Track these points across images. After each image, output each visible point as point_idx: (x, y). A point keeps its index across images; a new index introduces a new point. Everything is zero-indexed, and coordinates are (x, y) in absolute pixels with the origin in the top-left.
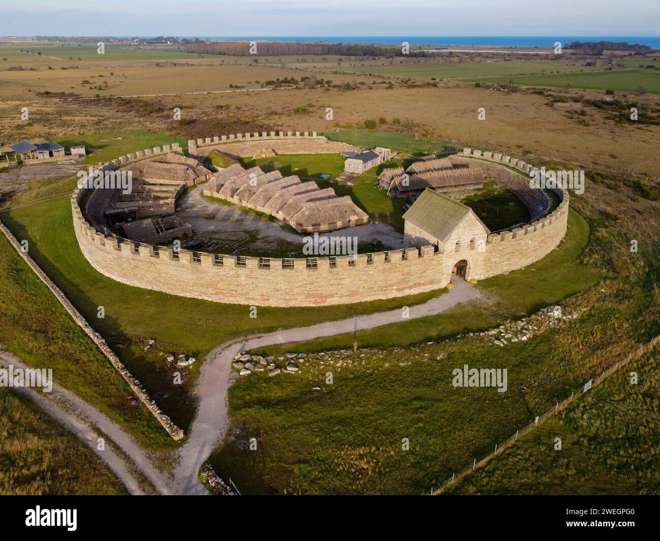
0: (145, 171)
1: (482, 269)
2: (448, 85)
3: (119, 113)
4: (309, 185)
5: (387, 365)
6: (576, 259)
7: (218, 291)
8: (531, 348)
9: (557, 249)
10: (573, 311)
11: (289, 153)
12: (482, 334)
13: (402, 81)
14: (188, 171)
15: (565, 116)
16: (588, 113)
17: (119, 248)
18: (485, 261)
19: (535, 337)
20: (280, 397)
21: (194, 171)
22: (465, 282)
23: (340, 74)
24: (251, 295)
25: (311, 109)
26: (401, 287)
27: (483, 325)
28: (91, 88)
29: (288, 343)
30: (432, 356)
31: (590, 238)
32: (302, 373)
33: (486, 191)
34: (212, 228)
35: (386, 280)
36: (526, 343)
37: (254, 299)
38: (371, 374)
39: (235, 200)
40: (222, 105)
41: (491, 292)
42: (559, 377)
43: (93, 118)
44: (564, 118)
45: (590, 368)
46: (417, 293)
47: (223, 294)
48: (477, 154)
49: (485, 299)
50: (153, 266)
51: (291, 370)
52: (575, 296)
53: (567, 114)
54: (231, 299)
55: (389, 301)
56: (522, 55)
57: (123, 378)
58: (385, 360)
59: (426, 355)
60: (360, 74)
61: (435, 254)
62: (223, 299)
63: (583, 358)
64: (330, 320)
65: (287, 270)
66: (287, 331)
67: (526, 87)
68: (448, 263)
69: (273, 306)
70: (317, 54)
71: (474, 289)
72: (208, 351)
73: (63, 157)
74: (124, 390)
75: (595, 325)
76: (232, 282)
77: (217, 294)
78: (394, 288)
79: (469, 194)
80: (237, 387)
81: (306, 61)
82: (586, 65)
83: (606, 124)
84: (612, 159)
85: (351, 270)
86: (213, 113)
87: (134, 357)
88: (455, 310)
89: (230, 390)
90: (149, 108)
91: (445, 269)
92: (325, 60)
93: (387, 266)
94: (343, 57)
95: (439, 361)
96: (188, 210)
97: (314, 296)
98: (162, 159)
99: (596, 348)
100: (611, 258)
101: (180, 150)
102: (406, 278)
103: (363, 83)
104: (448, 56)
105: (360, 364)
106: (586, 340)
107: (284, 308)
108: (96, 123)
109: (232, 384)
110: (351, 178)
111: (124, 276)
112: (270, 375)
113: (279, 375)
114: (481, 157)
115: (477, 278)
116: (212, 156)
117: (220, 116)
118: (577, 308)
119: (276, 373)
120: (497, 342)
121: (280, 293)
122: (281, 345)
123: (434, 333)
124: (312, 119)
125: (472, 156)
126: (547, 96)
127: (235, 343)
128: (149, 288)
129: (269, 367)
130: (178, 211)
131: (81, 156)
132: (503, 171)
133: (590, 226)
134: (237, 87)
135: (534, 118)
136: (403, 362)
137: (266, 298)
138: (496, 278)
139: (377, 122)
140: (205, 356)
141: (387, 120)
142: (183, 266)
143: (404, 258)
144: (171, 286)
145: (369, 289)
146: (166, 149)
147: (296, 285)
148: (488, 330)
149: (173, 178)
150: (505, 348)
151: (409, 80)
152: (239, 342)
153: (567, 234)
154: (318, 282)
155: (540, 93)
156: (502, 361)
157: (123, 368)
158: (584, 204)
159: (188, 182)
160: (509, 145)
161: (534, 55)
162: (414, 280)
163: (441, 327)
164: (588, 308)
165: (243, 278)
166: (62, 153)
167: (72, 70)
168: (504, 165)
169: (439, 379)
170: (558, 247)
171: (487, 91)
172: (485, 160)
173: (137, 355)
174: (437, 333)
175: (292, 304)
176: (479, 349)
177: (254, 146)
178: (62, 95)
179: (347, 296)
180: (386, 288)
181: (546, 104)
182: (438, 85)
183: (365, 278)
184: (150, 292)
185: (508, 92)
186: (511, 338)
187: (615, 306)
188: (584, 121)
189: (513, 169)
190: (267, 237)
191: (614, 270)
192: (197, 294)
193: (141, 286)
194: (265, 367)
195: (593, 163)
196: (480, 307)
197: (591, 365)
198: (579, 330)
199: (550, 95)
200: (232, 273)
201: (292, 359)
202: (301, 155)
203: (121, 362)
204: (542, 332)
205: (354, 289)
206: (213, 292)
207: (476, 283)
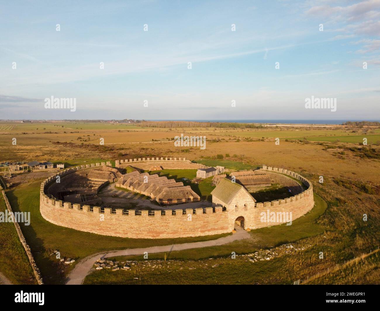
0: (89, 174)
1: (254, 223)
2: (271, 141)
3: (90, 151)
4: (171, 181)
5: (181, 268)
6: (314, 221)
7: (100, 228)
8: (270, 264)
9: (304, 216)
10: (302, 246)
11: (169, 169)
12: (243, 255)
13: (246, 139)
14: (111, 175)
15: (333, 155)
16: (345, 153)
17: (54, 204)
18: (255, 218)
19: (275, 259)
20: (114, 281)
21: (115, 175)
22: (244, 230)
23: (213, 135)
24: (118, 230)
25: (191, 150)
26: (203, 230)
27: (247, 251)
28: (81, 141)
29: (130, 255)
30: (209, 265)
31: (326, 211)
32: (131, 270)
33: (272, 188)
34: (113, 201)
35: (194, 225)
36: (268, 261)
37: (119, 233)
38: (171, 273)
39: (131, 189)
40: (145, 148)
41: (257, 236)
42: (282, 279)
43: (75, 153)
44: (331, 156)
45: (303, 275)
46: (213, 234)
47: (103, 230)
48: (270, 169)
49: (252, 239)
50: (69, 213)
51: (126, 268)
52: (306, 239)
53: (334, 154)
54: (107, 233)
55: (196, 238)
56: (317, 127)
57: (32, 267)
58: (181, 266)
59: (207, 264)
60: (223, 135)
61: (223, 212)
62: (103, 233)
63: (300, 270)
64: (158, 245)
65: (138, 216)
66: (132, 249)
67: (314, 142)
68: (232, 217)
69: (129, 238)
70: (204, 127)
71: (248, 234)
72: (84, 257)
73: (52, 169)
74: (30, 273)
75: (314, 254)
76: (108, 223)
77: (100, 230)
78: (199, 230)
79: (261, 189)
80: (92, 275)
81: (197, 130)
82: (352, 132)
83: (355, 158)
84: (353, 175)
85: (174, 218)
86: (139, 151)
87: (43, 258)
88: (233, 243)
89: (87, 277)
90: (106, 149)
91: (230, 221)
92: (208, 130)
93: (195, 216)
94: (217, 128)
95: (213, 268)
96: (104, 193)
97: (152, 232)
98: (100, 169)
99: (309, 265)
100: (335, 221)
101: (110, 165)
102: (206, 225)
103: (224, 139)
104: (275, 128)
105: (166, 267)
106: (306, 261)
107: (135, 239)
108: (76, 155)
109: (90, 274)
110: (199, 180)
111: (55, 220)
112: (113, 270)
113: (118, 271)
114: (272, 171)
115: (251, 228)
116: (127, 169)
117: (141, 153)
118: (305, 245)
119: (117, 269)
120: (251, 260)
121: (133, 230)
122: (126, 256)
123: (216, 254)
124: (190, 154)
125: (268, 170)
126: (325, 146)
127: (100, 254)
128: (66, 226)
129: (114, 267)
130: (99, 193)
131: (61, 168)
132: (283, 177)
133: (328, 206)
134: (156, 141)
135: (314, 156)
136: (191, 267)
137: (126, 232)
138: (262, 229)
139: (224, 156)
140: (81, 259)
141: (230, 155)
142: (84, 214)
143: (204, 212)
144: (77, 225)
145: (184, 230)
146: (103, 164)
147: (143, 225)
148: (247, 254)
149: (103, 178)
150: (255, 264)
151: (250, 138)
152: (103, 254)
153: (313, 209)
154: (155, 224)
155: (321, 144)
156: (251, 270)
157: (34, 263)
158: (328, 195)
159: (110, 180)
160: (294, 167)
161: (324, 128)
162: (211, 226)
163: (221, 252)
164: (313, 245)
165: (114, 220)
166: (52, 167)
167: (76, 133)
168: (284, 174)
169: (209, 277)
170: (305, 215)
171: (292, 143)
172: (275, 172)
173: (45, 257)
174: (217, 254)
175: (140, 237)
176: (238, 263)
177: (151, 164)
178: (66, 143)
179: (171, 233)
180: (194, 230)
181: (323, 149)
182: (265, 140)
183: (181, 223)
184: (66, 229)
185: (303, 144)
186: (260, 259)
187: (329, 245)
188: (342, 157)
189: (289, 176)
190: (142, 206)
191: (335, 227)
192: (90, 230)
193: (63, 226)
194: (112, 266)
195: (341, 176)
196: (248, 243)
197: (304, 274)
198: (303, 256)
199: (327, 145)
200: (109, 217)
201: (129, 263)
202: (176, 170)
203: (34, 260)
204: (280, 256)
205: (176, 229)
206: (98, 229)
207: (250, 231)
